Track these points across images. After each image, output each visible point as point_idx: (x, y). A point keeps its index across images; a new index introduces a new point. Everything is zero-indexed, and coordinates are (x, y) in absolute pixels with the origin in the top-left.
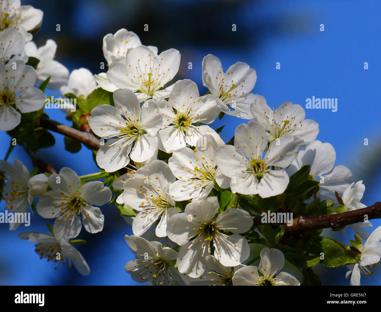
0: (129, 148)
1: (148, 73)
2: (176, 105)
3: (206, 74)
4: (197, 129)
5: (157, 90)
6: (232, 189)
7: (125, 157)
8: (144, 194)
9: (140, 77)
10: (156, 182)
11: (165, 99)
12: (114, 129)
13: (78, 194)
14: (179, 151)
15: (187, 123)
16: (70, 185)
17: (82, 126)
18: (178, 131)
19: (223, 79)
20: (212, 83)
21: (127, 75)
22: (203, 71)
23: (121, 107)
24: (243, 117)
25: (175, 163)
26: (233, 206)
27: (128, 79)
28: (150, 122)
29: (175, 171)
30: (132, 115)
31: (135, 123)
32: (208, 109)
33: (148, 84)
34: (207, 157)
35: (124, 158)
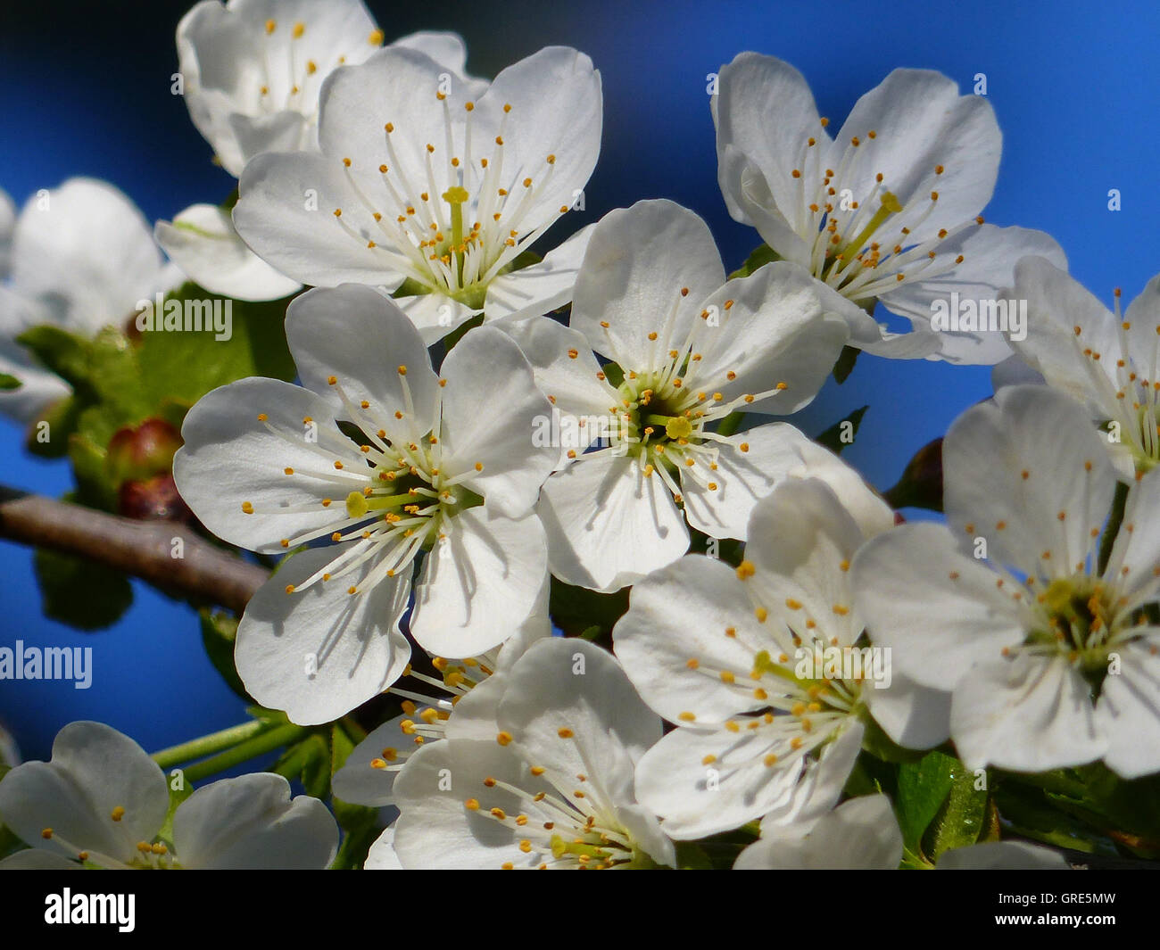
0: (402, 589)
1: (446, 190)
2: (613, 336)
3: (741, 160)
4: (739, 452)
5: (500, 274)
6: (964, 745)
7: (386, 637)
8: (510, 821)
9: (405, 215)
10: (561, 750)
11: (551, 315)
12: (310, 499)
13: (162, 853)
14: (660, 578)
15: (682, 427)
16: (118, 809)
17: (127, 488)
18: (640, 472)
19: (830, 174)
20: (775, 206)
21: (338, 213)
22: (724, 148)
23: (333, 383)
24: (957, 359)
25: (647, 645)
26: (968, 822)
27: (342, 232)
28: (495, 441)
29: (655, 686)
30: (399, 416)
31: (415, 458)
32: (778, 338)
33: (453, 246)
34: (809, 596)
35: (380, 644)
